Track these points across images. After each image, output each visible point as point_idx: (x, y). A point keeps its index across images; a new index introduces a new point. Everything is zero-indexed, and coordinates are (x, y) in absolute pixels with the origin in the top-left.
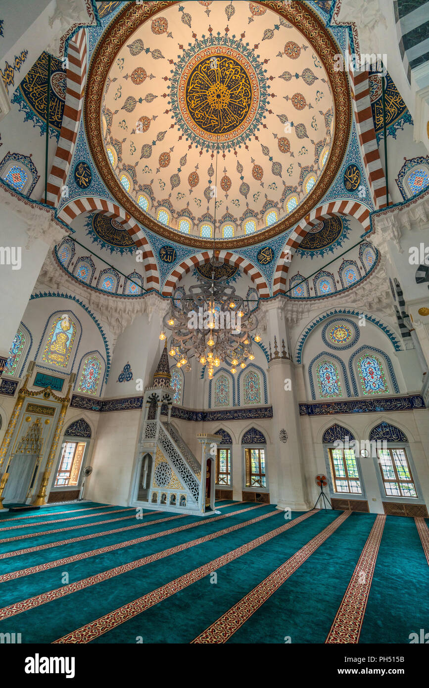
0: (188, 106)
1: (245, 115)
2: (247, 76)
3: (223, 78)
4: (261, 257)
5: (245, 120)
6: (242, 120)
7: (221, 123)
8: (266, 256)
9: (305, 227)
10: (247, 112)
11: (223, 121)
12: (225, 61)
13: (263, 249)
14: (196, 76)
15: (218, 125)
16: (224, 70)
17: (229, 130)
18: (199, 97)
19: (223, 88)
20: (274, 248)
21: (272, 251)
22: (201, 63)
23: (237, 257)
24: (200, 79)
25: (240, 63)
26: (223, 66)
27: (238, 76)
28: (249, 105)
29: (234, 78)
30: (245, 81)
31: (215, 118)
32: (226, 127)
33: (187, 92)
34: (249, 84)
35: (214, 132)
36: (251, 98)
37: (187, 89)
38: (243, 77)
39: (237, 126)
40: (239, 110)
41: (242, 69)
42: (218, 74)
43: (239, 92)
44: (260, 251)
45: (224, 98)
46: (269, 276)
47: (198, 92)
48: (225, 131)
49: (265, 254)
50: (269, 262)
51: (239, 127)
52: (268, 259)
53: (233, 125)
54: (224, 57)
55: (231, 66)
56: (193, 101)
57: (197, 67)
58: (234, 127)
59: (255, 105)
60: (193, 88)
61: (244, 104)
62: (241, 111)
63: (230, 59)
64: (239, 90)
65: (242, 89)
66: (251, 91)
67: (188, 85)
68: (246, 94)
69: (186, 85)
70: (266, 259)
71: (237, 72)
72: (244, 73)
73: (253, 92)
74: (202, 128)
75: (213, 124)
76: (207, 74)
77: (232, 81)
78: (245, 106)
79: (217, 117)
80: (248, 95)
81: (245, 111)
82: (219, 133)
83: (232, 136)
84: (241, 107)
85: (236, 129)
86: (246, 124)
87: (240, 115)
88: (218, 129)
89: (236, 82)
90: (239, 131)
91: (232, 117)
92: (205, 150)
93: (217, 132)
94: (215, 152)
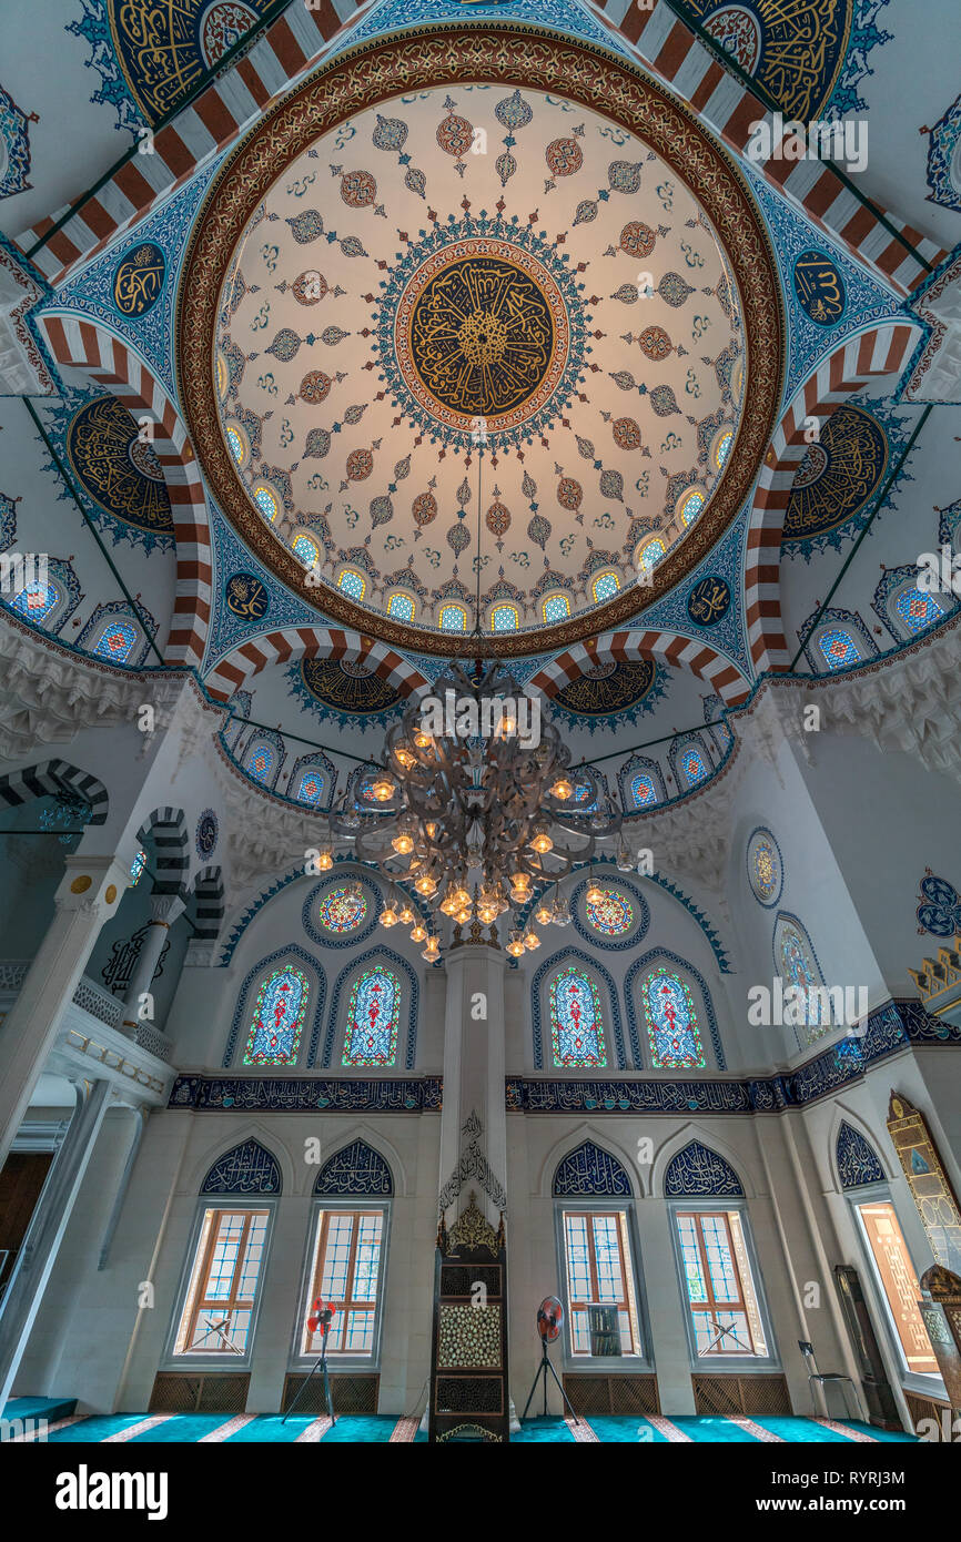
0: (545, 367)
1: (444, 274)
2: (414, 348)
3: (458, 366)
5: (449, 264)
6: (454, 267)
7: (504, 287)
10: (437, 279)
11: (496, 288)
12: (442, 391)
14: (501, 401)
15: (512, 288)
16: (450, 378)
17: (495, 264)
18: (518, 364)
19: (466, 349)
22: (482, 413)
24: (497, 390)
25: (418, 377)
26: (450, 385)
27: (431, 356)
28: (428, 291)
29: (440, 356)
30: (420, 340)
31: (511, 306)
32: (498, 272)
33: (532, 390)
34: (414, 332)
35: (528, 280)
36: (420, 304)
37: (528, 393)
38: (421, 350)
39: (472, 262)
40: (454, 292)
41: (419, 365)
42: (465, 379)
43: (439, 324)
45: (474, 330)
47: (514, 373)
48: (505, 267)
51: (468, 257)
53: (480, 267)
54: (442, 399)
55: (436, 379)
56: (533, 367)
57: (490, 413)
58: (479, 263)
59: (415, 288)
60: (517, 387)
61: (437, 298)
62: (450, 286)
63: (432, 391)
64: (438, 328)
65: (430, 329)
66: (415, 318)
67: (521, 399)
68: (427, 315)
69: (526, 402)
71: (430, 363)
72: (416, 356)
73: (411, 315)
74: (545, 305)
75: (521, 297)
76: (483, 390)
77: (445, 353)
78: (436, 292)
79: (505, 303)
80: (423, 313)
81: (442, 284)
82: (520, 273)
83: (494, 249)
84: (447, 294)
85: (477, 256)
86: (449, 255)
87: (456, 281)
88: (518, 281)
89: (438, 346)
90: (472, 248)
91: (475, 285)
92: (571, 265)
93: (521, 277)
94: (550, 240)
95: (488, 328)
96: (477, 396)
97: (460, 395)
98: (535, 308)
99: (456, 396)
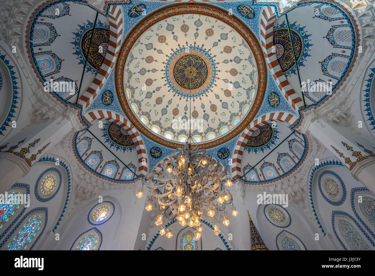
0: (186, 88)
1: (205, 64)
2: (190, 55)
3: (185, 66)
4: (272, 103)
6: (207, 67)
7: (202, 78)
8: (274, 99)
9: (270, 60)
10: (204, 62)
11: (202, 76)
13: (269, 98)
14: (177, 78)
16: (182, 64)
17: (207, 76)
18: (186, 81)
19: (189, 68)
20: (273, 90)
21: (274, 93)
22: (174, 73)
23: (261, 118)
24: (180, 77)
25: (183, 56)
26: (180, 64)
27: (187, 59)
28: (202, 60)
29: (187, 62)
31: (198, 79)
32: (205, 76)
33: (180, 85)
34: (193, 55)
35: (203, 83)
36: (199, 57)
37: (179, 85)
38: (189, 57)
39: (207, 71)
40: (201, 66)
41: (185, 56)
42: (182, 68)
43: (194, 62)
44: (269, 101)
45: (193, 70)
46: (287, 108)
48: (206, 78)
49: (272, 99)
50: (279, 100)
52: (277, 99)
53: (206, 72)
54: (177, 62)
55: (182, 60)
56: (185, 85)
57: (174, 75)
58: (207, 72)
59: (203, 57)
60: (181, 82)
61: (200, 62)
62: (203, 65)
63: (179, 59)
65: (194, 59)
66: (196, 56)
67: (178, 83)
68: (197, 59)
69: (177, 84)
70: (276, 101)
71: (186, 59)
72: (188, 55)
74: (198, 87)
75: (200, 82)
76: (179, 73)
77: (188, 63)
78: (202, 62)
79: (198, 78)
80: (197, 58)
81: (203, 63)
82: (205, 81)
83: (210, 76)
84: (201, 64)
85: (208, 72)
86: (209, 66)
87: (204, 67)
88: (203, 81)
89: (189, 61)
90: (210, 71)
91: (203, 71)
92: (207, 93)
93: (204, 82)
94: (211, 88)
95: (193, 74)
96: (178, 71)
97: (178, 67)
98: (198, 85)
99: (178, 66)
